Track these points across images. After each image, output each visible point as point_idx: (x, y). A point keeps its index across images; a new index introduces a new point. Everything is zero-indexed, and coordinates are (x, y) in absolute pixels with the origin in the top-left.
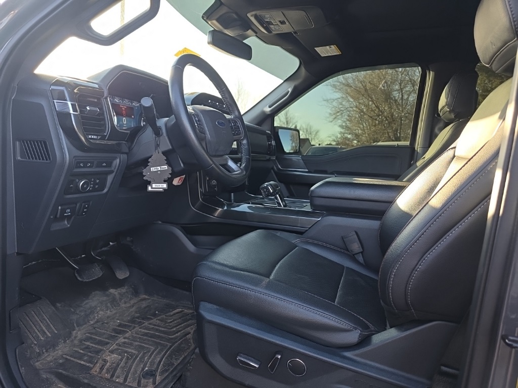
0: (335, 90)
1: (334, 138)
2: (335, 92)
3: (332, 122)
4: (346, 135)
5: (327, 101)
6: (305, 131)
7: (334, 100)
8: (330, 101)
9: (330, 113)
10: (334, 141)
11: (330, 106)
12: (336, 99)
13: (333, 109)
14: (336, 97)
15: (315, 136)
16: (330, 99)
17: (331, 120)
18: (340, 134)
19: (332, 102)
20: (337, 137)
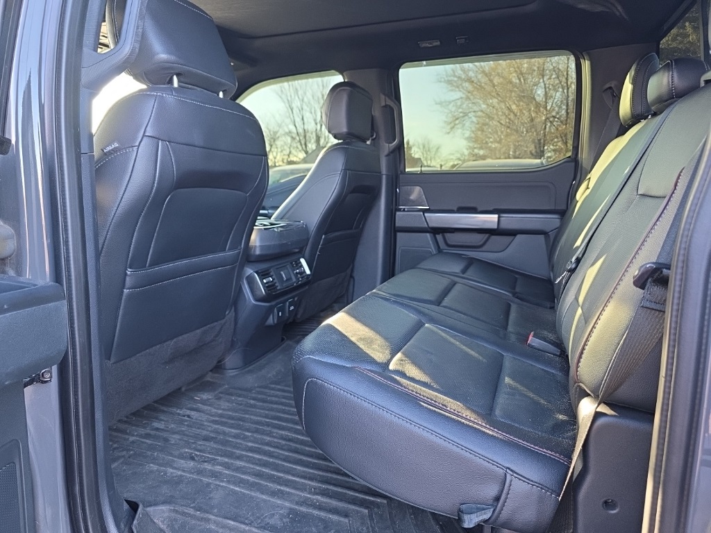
0: (450, 88)
1: (459, 156)
2: (452, 90)
3: (449, 133)
4: (476, 151)
5: (440, 103)
6: (421, 147)
7: (450, 102)
8: (444, 104)
9: (445, 122)
10: (459, 159)
11: (446, 111)
12: (453, 101)
13: (450, 115)
14: (452, 99)
15: (435, 154)
16: (445, 102)
17: (448, 131)
18: (467, 149)
19: (448, 105)
20: (463, 154)
